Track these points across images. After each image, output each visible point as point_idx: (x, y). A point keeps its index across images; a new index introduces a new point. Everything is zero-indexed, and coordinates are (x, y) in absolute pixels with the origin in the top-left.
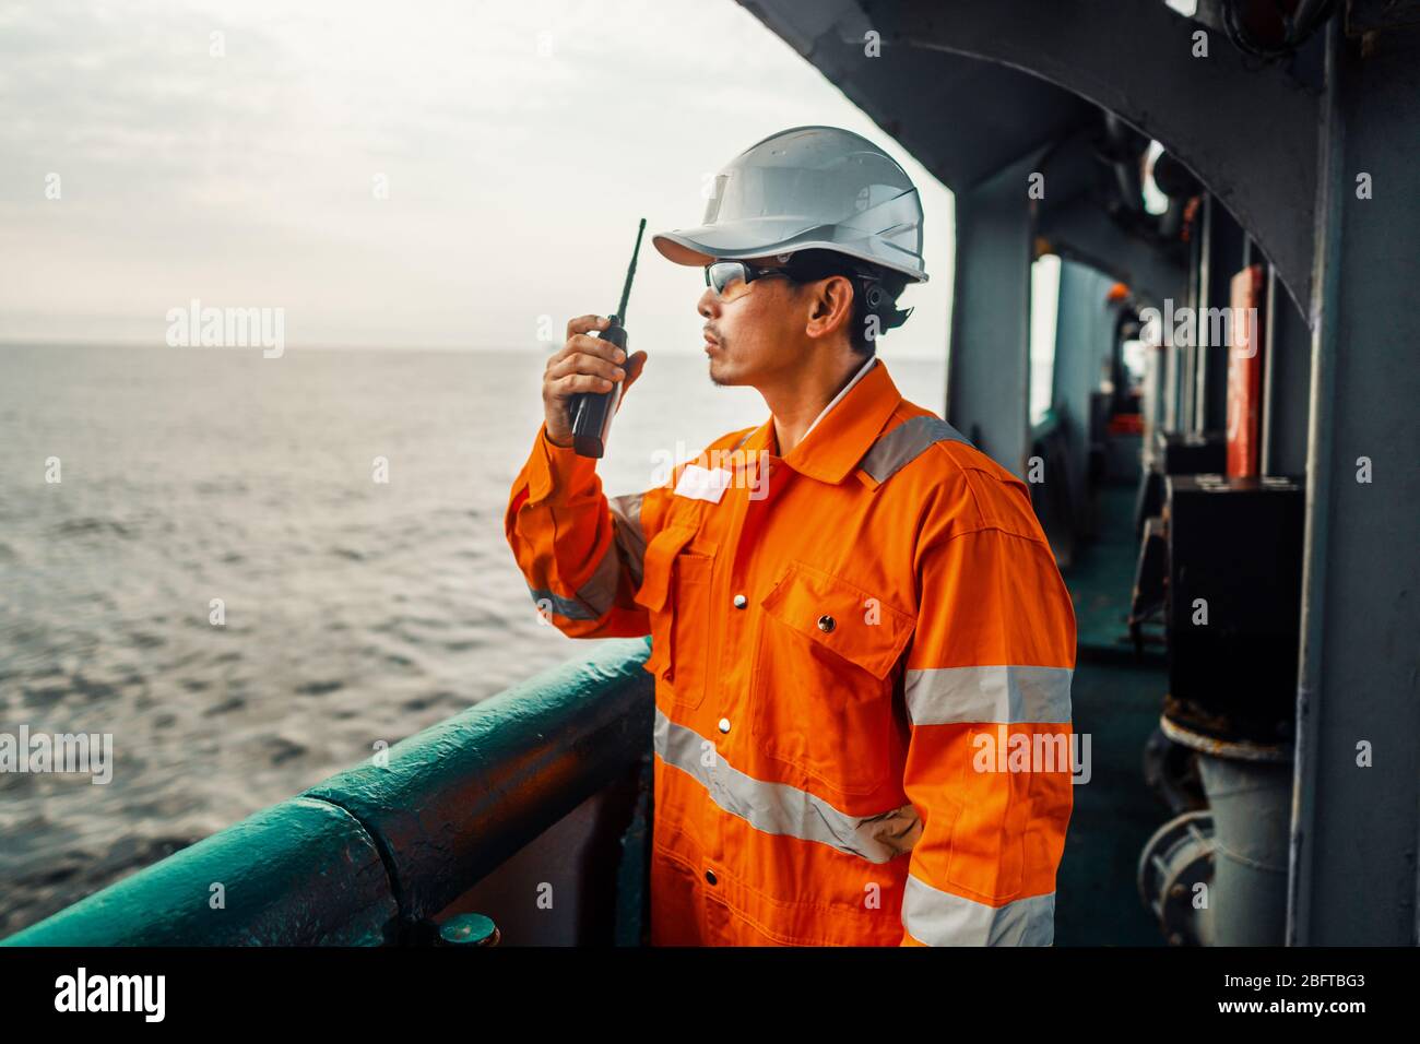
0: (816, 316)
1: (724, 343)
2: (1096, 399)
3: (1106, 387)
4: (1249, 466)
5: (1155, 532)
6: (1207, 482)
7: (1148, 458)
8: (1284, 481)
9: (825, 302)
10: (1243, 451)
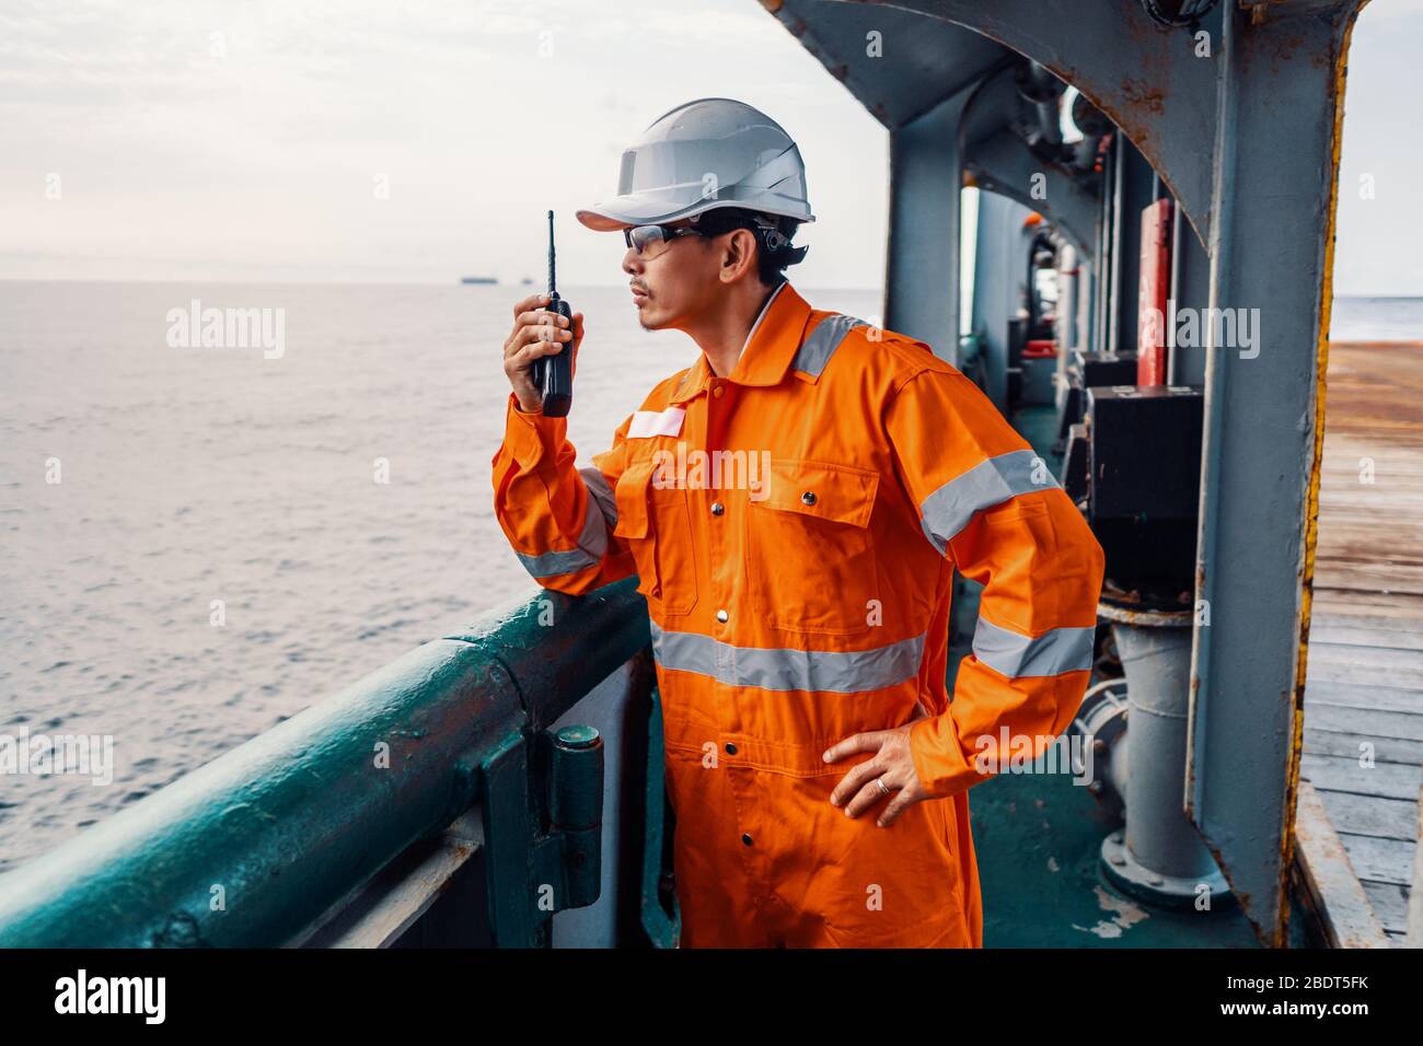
0: (727, 265)
1: (651, 294)
2: (1013, 325)
3: (1022, 313)
4: (1157, 379)
5: (1079, 436)
6: (1123, 392)
7: (1062, 385)
8: (1186, 389)
9: (732, 251)
10: (1152, 365)
